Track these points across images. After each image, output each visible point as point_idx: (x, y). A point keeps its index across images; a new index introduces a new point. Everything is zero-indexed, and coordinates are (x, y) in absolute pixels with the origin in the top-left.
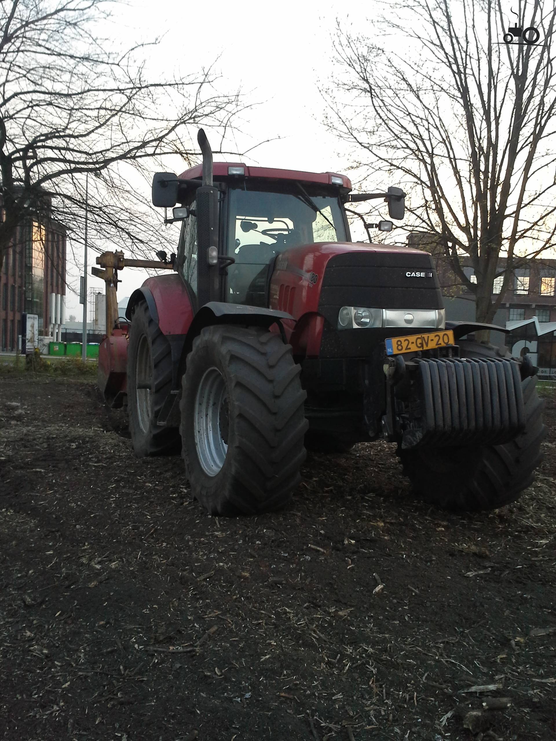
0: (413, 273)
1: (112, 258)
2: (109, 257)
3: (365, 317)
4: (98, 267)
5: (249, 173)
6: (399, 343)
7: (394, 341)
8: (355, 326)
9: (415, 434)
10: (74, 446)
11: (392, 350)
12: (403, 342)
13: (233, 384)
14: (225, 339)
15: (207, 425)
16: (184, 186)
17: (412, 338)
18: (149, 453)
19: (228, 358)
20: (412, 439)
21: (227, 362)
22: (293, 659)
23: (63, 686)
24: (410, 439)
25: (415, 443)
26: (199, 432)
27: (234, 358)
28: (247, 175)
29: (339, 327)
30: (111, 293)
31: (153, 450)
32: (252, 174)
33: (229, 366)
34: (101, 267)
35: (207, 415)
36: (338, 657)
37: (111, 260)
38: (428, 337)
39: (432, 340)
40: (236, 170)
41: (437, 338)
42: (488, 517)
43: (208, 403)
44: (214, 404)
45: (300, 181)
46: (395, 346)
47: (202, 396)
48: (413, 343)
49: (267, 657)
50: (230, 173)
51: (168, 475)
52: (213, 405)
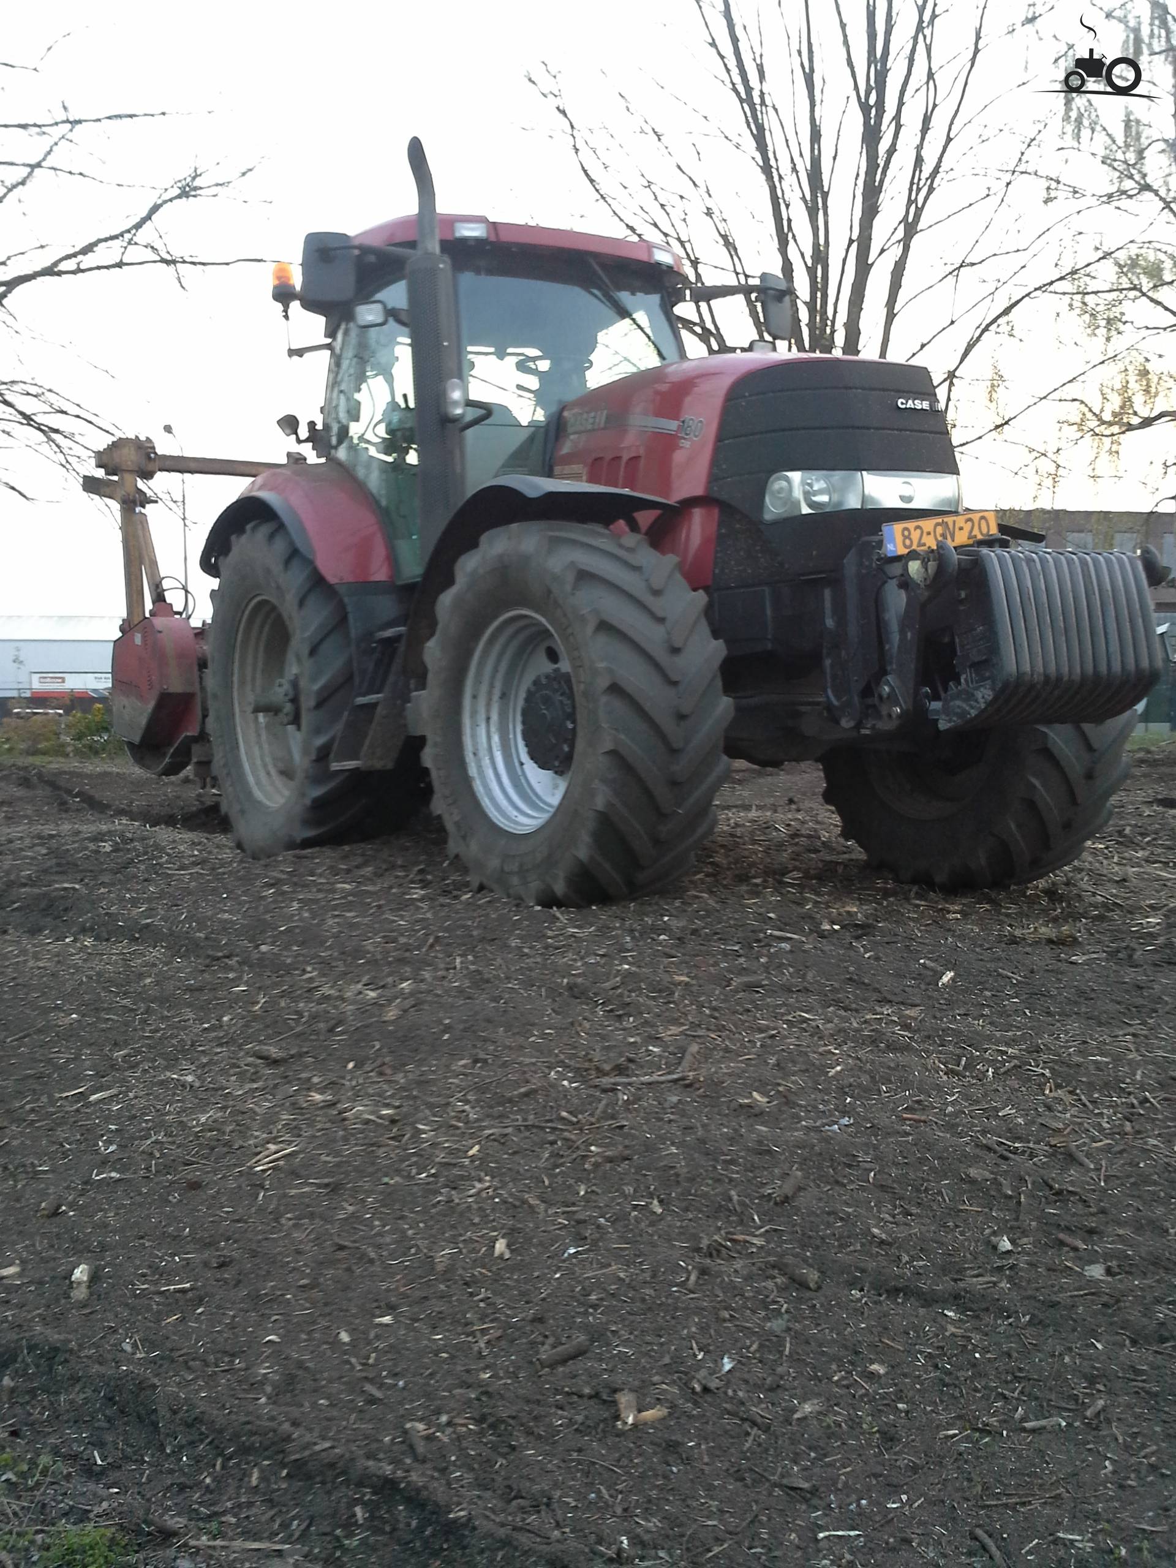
0: (910, 402)
1: (133, 451)
2: (125, 451)
3: (820, 492)
4: (100, 473)
5: (497, 234)
6: (906, 533)
7: (898, 528)
8: (806, 510)
9: (973, 695)
10: (107, 847)
11: (895, 546)
12: (912, 530)
13: (590, 629)
14: (556, 542)
15: (489, 738)
16: (372, 258)
17: (928, 524)
18: (298, 841)
19: (570, 577)
20: (964, 705)
21: (568, 588)
22: (889, 1068)
23: (471, 1153)
24: (959, 707)
25: (973, 713)
26: (475, 754)
27: (584, 576)
28: (493, 238)
29: (767, 517)
30: (140, 527)
31: (310, 833)
32: (505, 237)
33: (573, 594)
34: (107, 474)
35: (488, 719)
36: (963, 1063)
37: (130, 457)
38: (954, 522)
39: (961, 529)
40: (472, 229)
41: (970, 524)
42: (1024, 895)
43: (490, 694)
44: (504, 696)
45: (596, 255)
46: (899, 539)
47: (478, 681)
48: (929, 533)
49: (839, 1068)
50: (458, 235)
51: (368, 870)
52: (501, 698)
